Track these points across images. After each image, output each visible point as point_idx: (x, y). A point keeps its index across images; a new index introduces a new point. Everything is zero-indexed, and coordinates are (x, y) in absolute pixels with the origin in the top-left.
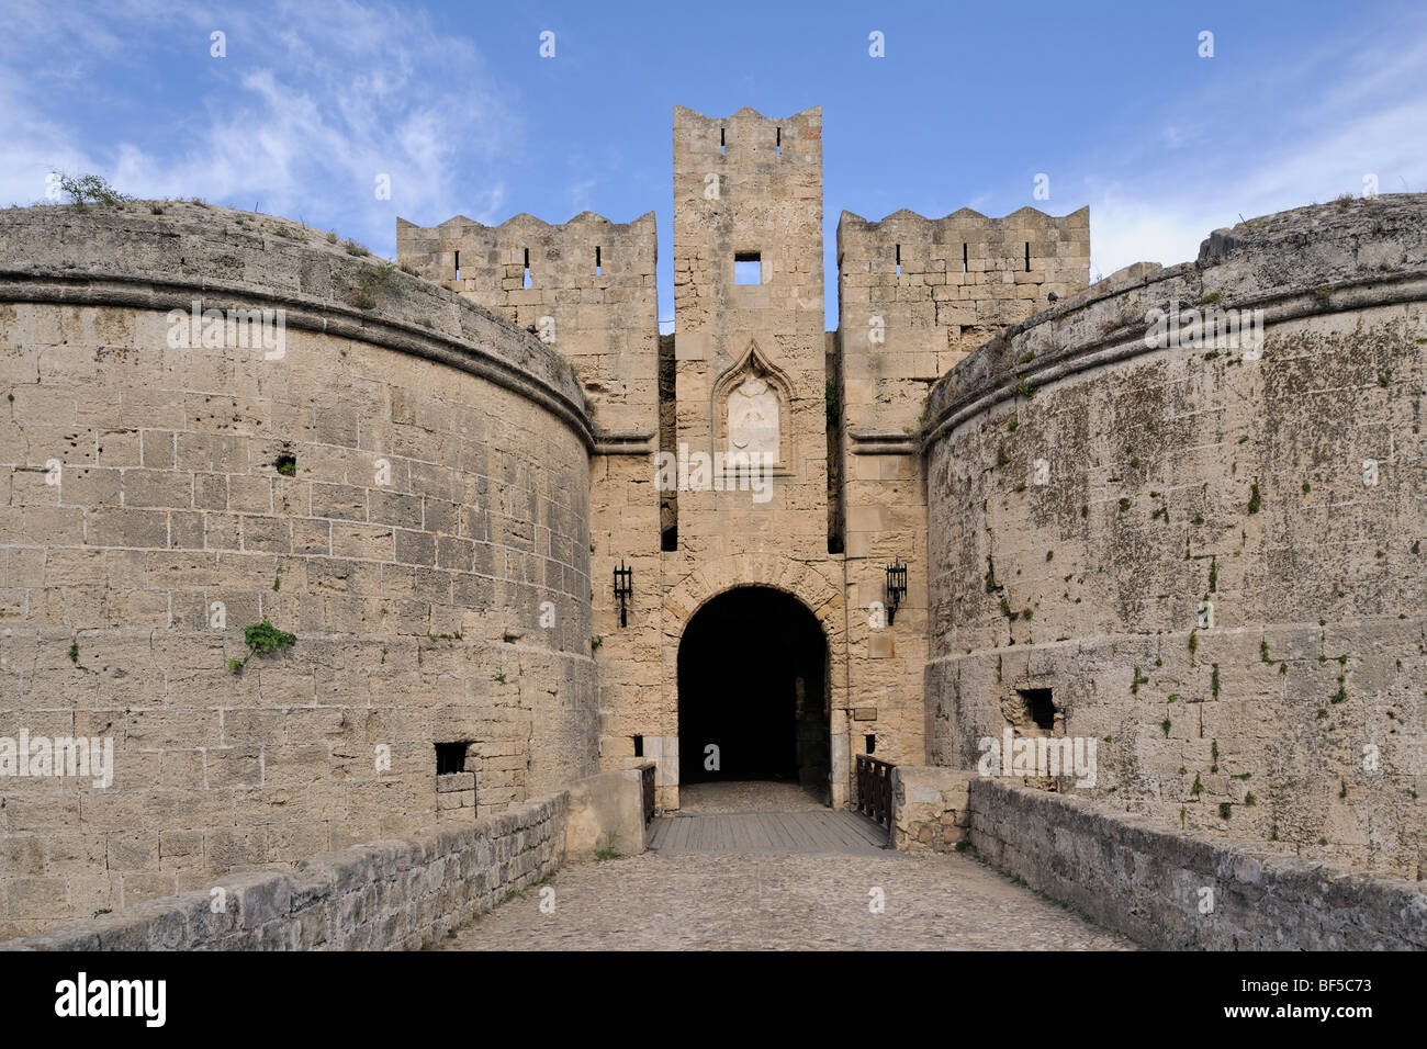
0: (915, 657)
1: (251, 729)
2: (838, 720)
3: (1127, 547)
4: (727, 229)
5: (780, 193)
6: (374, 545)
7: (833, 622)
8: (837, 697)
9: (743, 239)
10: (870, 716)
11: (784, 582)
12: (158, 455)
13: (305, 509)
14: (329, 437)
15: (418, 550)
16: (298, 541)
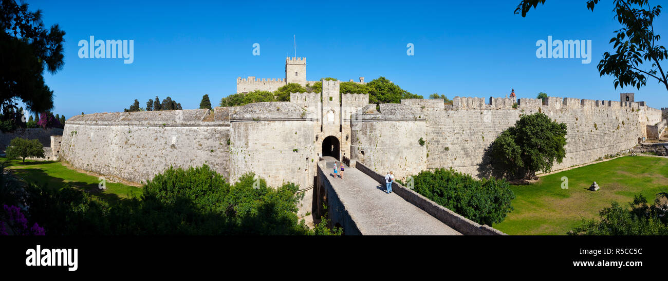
0: (349, 144)
1: (294, 158)
2: (340, 151)
3: (370, 139)
4: (329, 94)
5: (335, 90)
6: (302, 139)
7: (340, 140)
8: (341, 149)
9: (331, 96)
10: (344, 151)
11: (334, 135)
12: (287, 134)
13: (298, 137)
14: (299, 130)
15: (305, 139)
16: (297, 140)
